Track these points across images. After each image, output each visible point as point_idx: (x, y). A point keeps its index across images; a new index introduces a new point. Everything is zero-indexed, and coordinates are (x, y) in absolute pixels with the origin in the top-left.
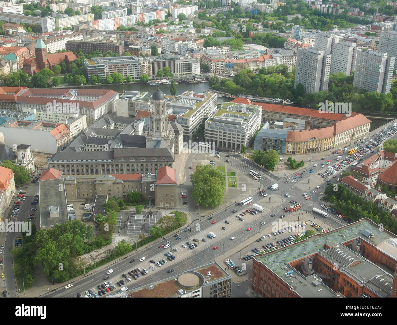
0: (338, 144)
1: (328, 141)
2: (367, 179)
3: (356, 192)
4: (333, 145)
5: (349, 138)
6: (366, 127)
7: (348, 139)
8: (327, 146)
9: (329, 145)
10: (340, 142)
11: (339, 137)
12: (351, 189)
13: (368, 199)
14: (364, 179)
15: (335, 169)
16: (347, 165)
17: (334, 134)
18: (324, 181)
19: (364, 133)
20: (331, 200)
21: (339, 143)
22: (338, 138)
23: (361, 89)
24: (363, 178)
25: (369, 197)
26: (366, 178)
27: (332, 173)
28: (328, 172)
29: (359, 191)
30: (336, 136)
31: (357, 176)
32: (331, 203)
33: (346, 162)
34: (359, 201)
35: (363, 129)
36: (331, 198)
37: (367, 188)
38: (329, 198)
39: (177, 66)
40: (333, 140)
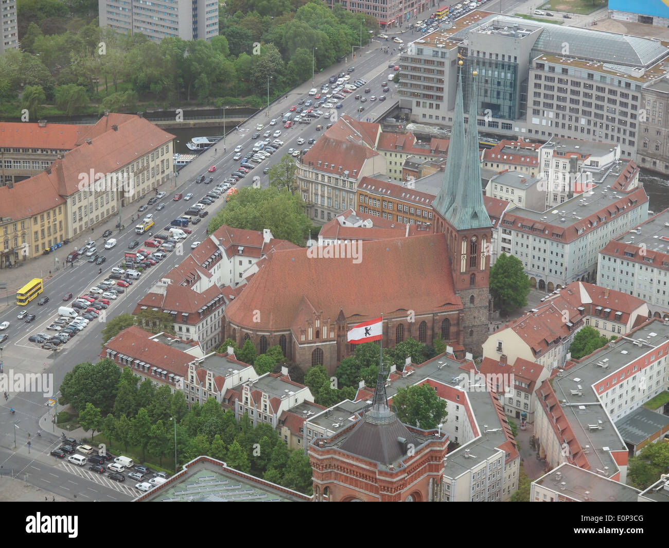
0: (81, 227)
1: (46, 222)
2: (188, 330)
3: (160, 379)
4: (63, 232)
5: (114, 203)
6: (161, 158)
7: (109, 206)
8: (46, 240)
9: (50, 235)
10: (85, 219)
11: (78, 205)
12: (143, 372)
13: (200, 395)
14: (180, 329)
15: (82, 311)
16: (122, 292)
17: (63, 198)
18: (51, 361)
19: (159, 177)
20: (83, 419)
21: (83, 223)
22: (75, 208)
23: (128, 33)
24: (177, 327)
25: (204, 385)
26: (184, 327)
27: (74, 332)
28: (59, 328)
29: (169, 372)
30: (69, 201)
31: (154, 324)
32: (87, 430)
33: (113, 282)
34: (173, 407)
35: (152, 165)
36: (81, 413)
37: (193, 358)
38: (77, 416)
40: (60, 217)
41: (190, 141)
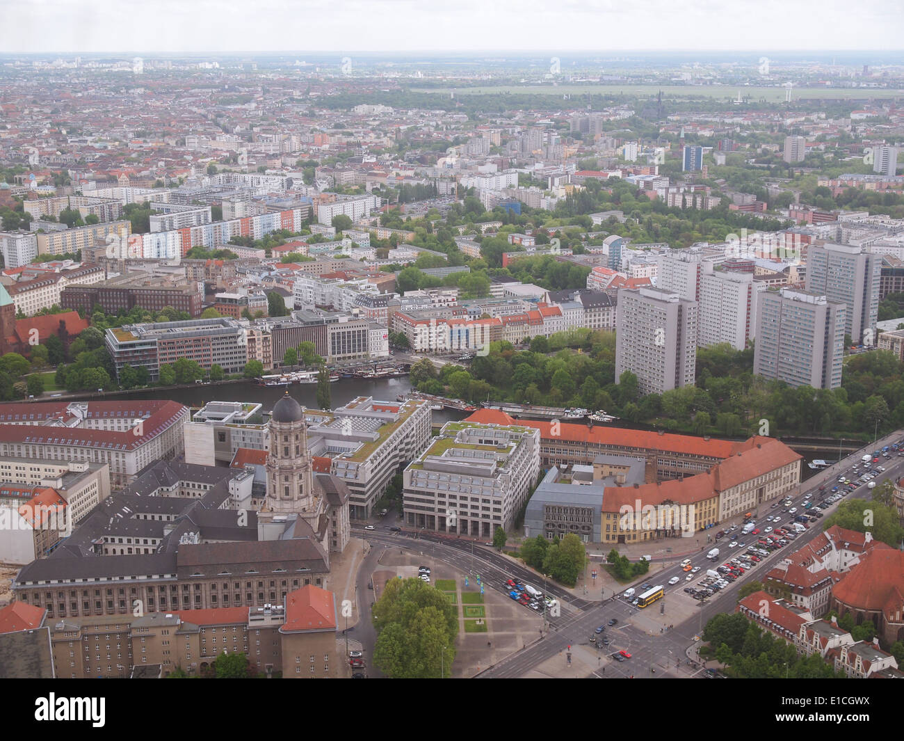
0: (728, 514)
1: (703, 508)
2: (802, 600)
3: (778, 633)
4: (715, 517)
5: (754, 500)
6: (791, 471)
7: (750, 502)
8: (702, 521)
9: (705, 518)
10: (731, 509)
11: (727, 498)
12: (766, 626)
13: (808, 649)
14: (796, 598)
15: (724, 575)
16: (754, 565)
17: (717, 492)
18: (699, 608)
19: (789, 485)
20: (719, 654)
21: (730, 511)
22: (725, 501)
23: (773, 380)
24: (793, 596)
25: (811, 643)
26: (799, 597)
27: (717, 589)
28: (706, 585)
29: (785, 629)
30: (721, 495)
31: (777, 591)
32: (721, 662)
33: (749, 557)
34: (787, 655)
35: (784, 475)
36: (718, 650)
37: (805, 621)
38: (714, 651)
39: (333, 338)
40: (714, 506)
41: (811, 462)
